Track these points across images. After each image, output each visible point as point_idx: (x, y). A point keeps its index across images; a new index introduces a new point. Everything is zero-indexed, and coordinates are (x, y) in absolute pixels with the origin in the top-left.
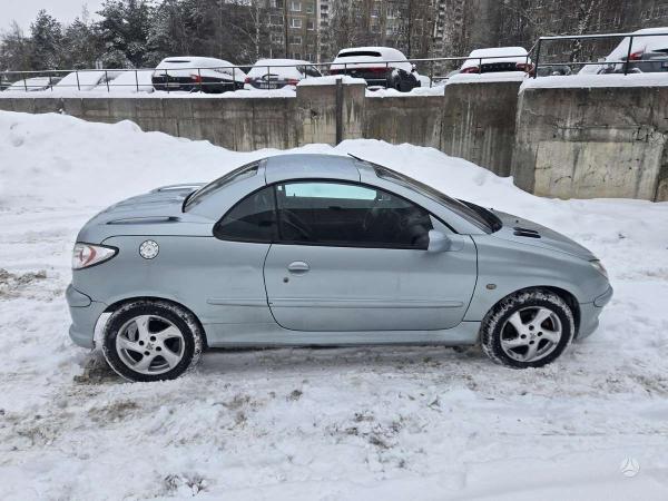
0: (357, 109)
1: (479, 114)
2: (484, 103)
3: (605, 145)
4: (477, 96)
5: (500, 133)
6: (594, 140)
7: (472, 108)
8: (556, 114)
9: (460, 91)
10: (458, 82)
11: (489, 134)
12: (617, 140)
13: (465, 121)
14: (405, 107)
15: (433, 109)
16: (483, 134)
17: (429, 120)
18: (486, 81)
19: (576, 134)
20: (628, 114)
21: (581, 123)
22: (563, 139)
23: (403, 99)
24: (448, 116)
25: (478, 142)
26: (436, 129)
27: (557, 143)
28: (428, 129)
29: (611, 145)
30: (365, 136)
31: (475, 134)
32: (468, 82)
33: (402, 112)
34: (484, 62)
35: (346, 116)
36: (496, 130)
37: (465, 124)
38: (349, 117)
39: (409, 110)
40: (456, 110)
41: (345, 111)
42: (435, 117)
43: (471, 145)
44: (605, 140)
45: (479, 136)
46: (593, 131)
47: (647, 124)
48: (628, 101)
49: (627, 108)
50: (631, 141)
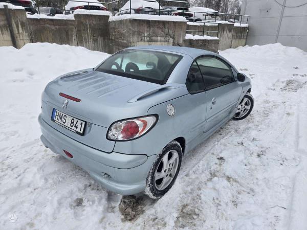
0: (23, 25)
1: (93, 30)
2: (95, 25)
3: (157, 43)
4: (91, 21)
5: (104, 39)
6: (154, 41)
7: (90, 27)
8: (141, 30)
9: (82, 18)
10: (80, 13)
11: (100, 39)
12: (161, 41)
13: (88, 33)
14: (54, 25)
15: (71, 27)
16: (97, 39)
17: (70, 32)
18: (94, 14)
19: (148, 39)
20: (162, 31)
21: (149, 34)
22: (144, 41)
23: (52, 20)
24: (79, 31)
25: (95, 44)
26: (74, 37)
27: (143, 43)
28: (70, 37)
29: (159, 43)
30: (32, 41)
31: (94, 40)
32: (85, 14)
33: (53, 28)
34: (90, 4)
35: (16, 30)
36: (102, 38)
37: (88, 35)
38: (18, 30)
39: (57, 27)
40: (82, 28)
41: (14, 26)
42: (72, 31)
43: (93, 45)
44: (157, 41)
45: (95, 41)
46: (153, 38)
47: (168, 35)
48: (161, 26)
49: (162, 29)
50: (164, 41)
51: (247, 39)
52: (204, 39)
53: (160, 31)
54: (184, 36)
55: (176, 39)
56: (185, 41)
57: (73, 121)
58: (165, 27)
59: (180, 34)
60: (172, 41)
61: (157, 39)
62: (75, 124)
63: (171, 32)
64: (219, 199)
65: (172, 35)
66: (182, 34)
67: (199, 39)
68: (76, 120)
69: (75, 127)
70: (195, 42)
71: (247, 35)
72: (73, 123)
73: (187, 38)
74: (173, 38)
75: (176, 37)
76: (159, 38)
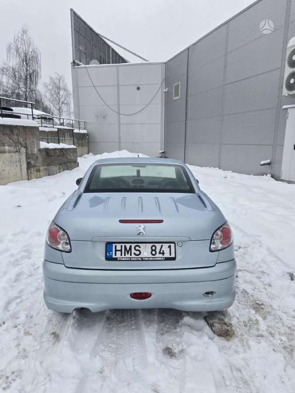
3: (5, 155)
47: (17, 143)
48: (8, 132)
49: (9, 135)
50: (14, 152)
51: (88, 146)
52: (61, 147)
53: (7, 138)
54: (38, 145)
55: (29, 148)
56: (40, 150)
57: (154, 248)
58: (13, 133)
59: (33, 142)
60: (24, 151)
61: (5, 149)
62: (158, 251)
63: (21, 140)
64: (257, 287)
65: (23, 143)
66: (35, 141)
67: (56, 147)
68: (158, 246)
69: (160, 253)
70: (52, 151)
71: (88, 142)
72: (155, 250)
73: (42, 147)
74: (25, 147)
75: (28, 146)
76: (7, 148)
